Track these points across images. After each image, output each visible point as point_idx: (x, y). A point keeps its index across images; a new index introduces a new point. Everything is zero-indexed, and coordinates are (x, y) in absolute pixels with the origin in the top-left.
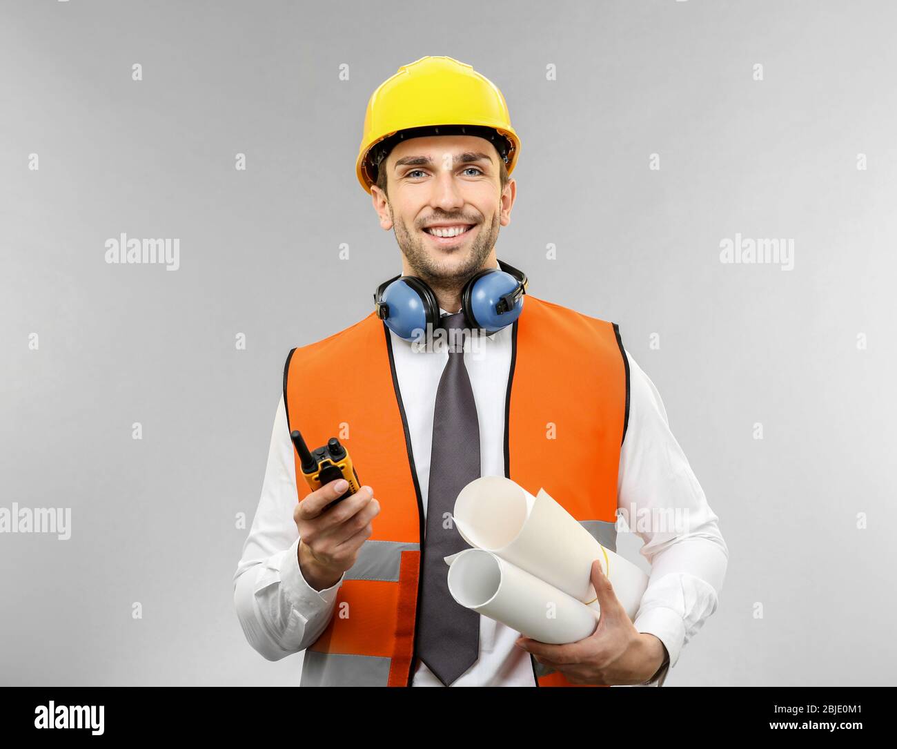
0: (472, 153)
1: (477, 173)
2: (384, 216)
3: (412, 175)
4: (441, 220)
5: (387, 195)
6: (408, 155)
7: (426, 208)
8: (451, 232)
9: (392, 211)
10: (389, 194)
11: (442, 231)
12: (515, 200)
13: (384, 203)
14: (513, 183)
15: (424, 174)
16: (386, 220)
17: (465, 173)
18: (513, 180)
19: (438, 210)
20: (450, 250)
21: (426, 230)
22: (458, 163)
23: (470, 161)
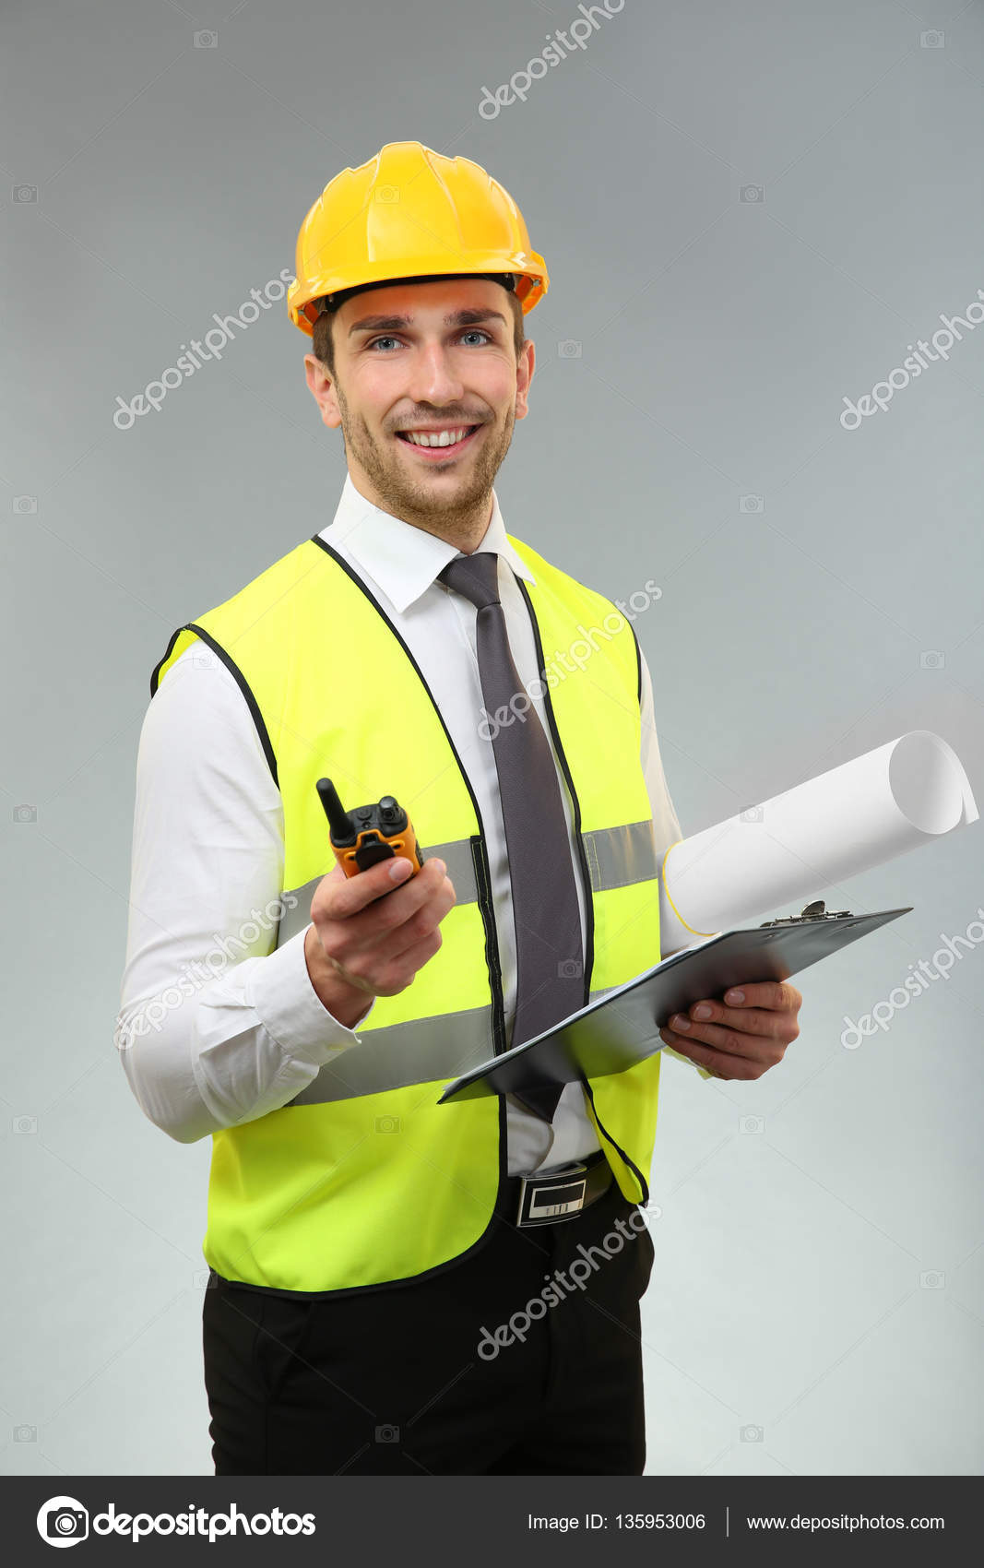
0: (474, 310)
1: (483, 340)
2: (327, 405)
3: (377, 346)
4: (426, 421)
5: (334, 373)
6: (373, 314)
7: (403, 401)
8: (443, 439)
9: (342, 399)
10: (338, 373)
11: (429, 438)
12: (533, 374)
13: (327, 383)
14: (531, 347)
15: (396, 344)
16: (331, 412)
17: (463, 342)
18: (531, 343)
19: (424, 405)
20: (442, 469)
21: (403, 435)
22: (455, 326)
23: (472, 323)
